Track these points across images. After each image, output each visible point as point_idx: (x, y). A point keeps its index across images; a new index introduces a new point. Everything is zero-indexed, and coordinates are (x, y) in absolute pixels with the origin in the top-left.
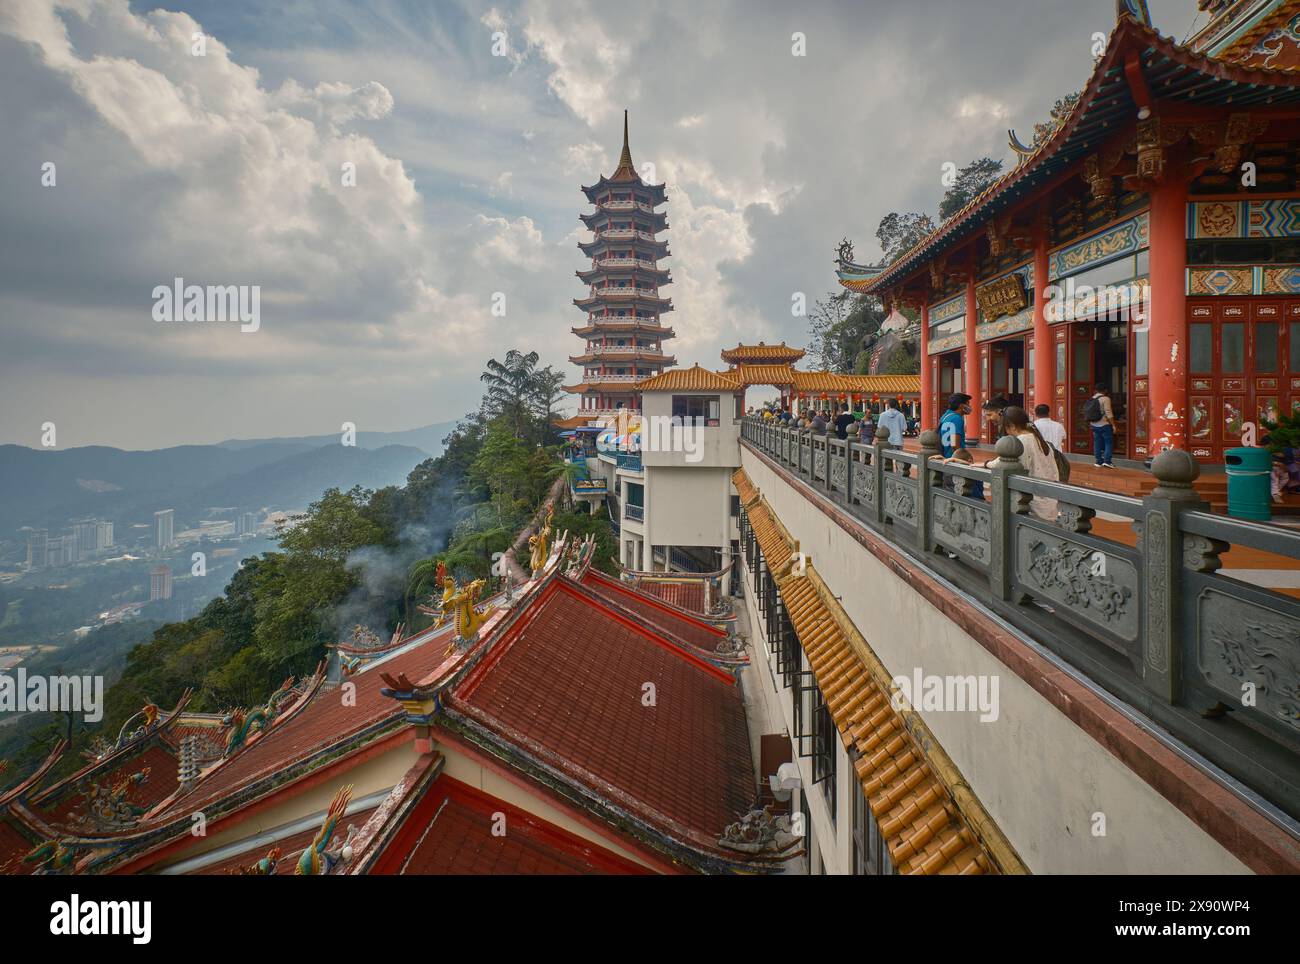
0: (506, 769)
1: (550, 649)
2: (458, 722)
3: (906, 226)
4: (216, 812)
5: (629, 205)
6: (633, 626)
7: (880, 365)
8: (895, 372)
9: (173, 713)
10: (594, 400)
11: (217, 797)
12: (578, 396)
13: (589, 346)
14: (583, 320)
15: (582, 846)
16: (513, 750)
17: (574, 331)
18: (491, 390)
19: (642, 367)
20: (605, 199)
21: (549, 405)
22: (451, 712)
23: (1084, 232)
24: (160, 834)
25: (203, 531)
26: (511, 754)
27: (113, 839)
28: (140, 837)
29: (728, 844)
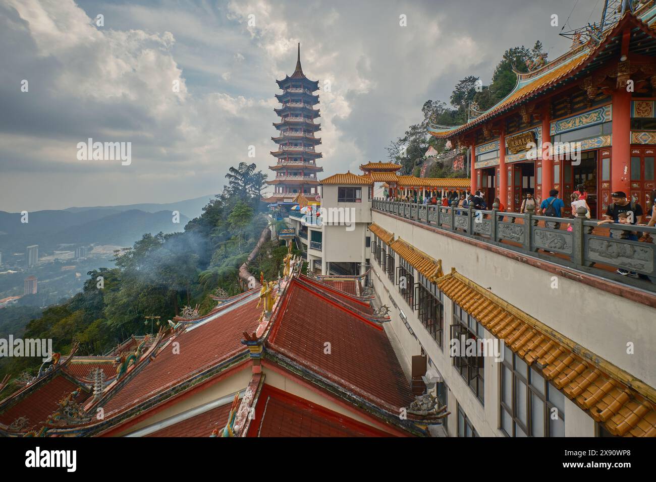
0: (300, 379)
1: (301, 316)
2: (274, 356)
3: (436, 106)
4: (139, 410)
5: (301, 91)
6: (333, 303)
7: (426, 173)
8: (434, 177)
9: (68, 357)
10: (281, 189)
11: (138, 402)
12: (273, 187)
13: (279, 161)
14: (276, 148)
15: (339, 417)
16: (303, 369)
17: (272, 153)
18: (230, 183)
19: (306, 171)
20: (288, 87)
21: (260, 190)
22: (270, 351)
23: (571, 113)
24: (105, 424)
25: (56, 257)
26: (302, 371)
27: (77, 428)
28: (94, 427)
29: (412, 412)
